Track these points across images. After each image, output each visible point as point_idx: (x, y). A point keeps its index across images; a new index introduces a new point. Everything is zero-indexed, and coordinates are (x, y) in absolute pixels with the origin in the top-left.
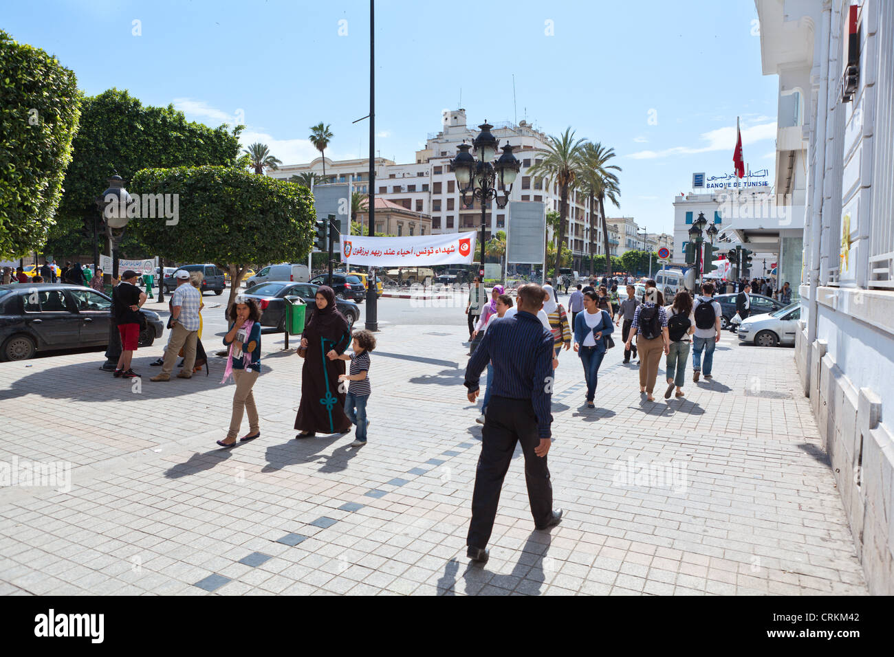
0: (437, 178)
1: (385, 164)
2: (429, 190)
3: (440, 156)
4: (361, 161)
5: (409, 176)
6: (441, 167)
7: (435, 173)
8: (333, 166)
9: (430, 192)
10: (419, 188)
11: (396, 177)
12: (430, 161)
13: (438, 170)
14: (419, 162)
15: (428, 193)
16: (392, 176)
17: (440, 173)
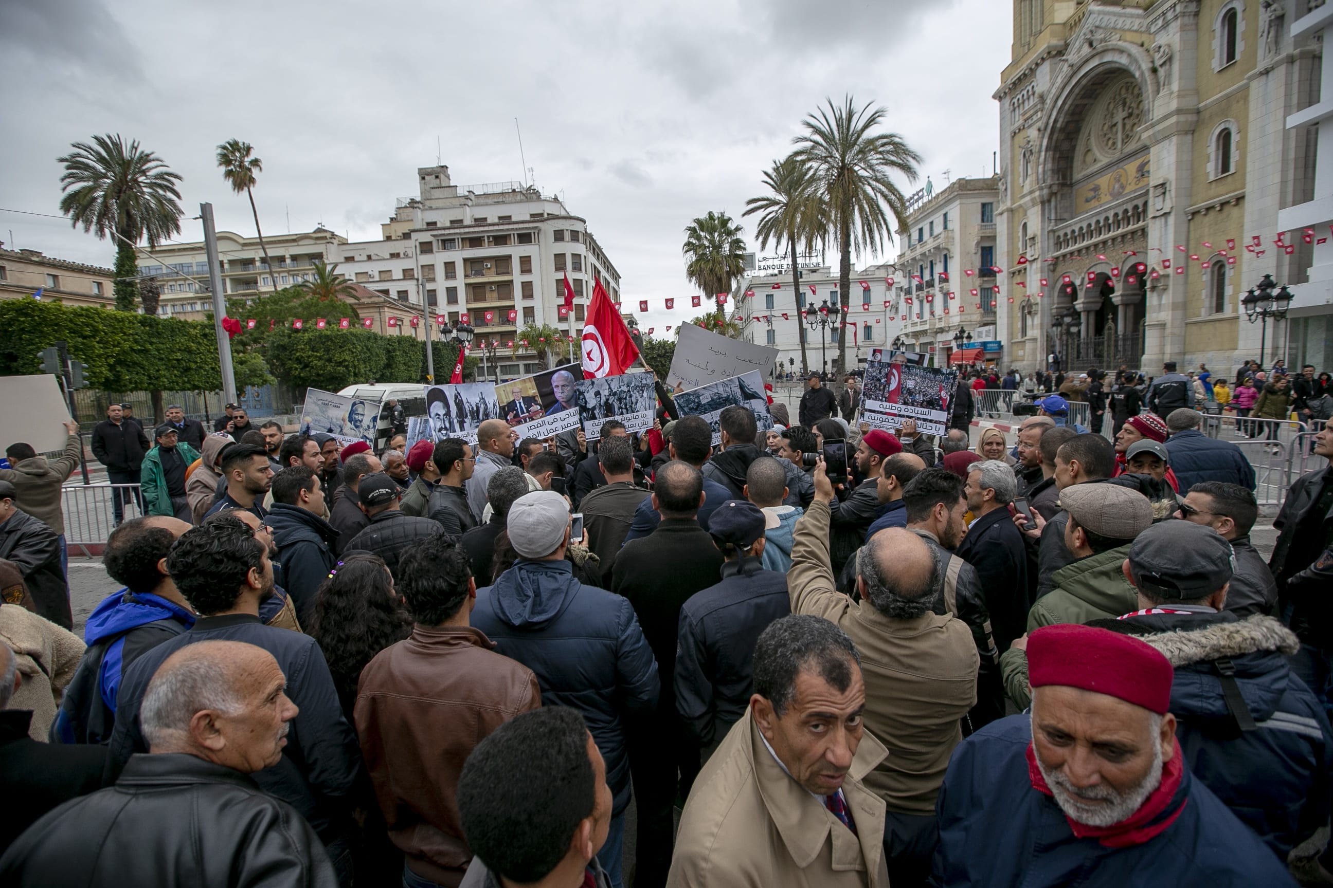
0: (426, 259)
1: (336, 242)
2: (416, 276)
3: (425, 227)
4: (295, 237)
5: (377, 258)
6: (431, 243)
7: (422, 252)
8: (245, 245)
9: (418, 280)
10: (397, 274)
11: (356, 259)
12: (413, 235)
13: (426, 248)
14: (389, 238)
15: (415, 282)
16: (349, 259)
17: (430, 251)
